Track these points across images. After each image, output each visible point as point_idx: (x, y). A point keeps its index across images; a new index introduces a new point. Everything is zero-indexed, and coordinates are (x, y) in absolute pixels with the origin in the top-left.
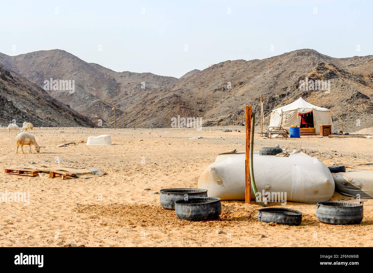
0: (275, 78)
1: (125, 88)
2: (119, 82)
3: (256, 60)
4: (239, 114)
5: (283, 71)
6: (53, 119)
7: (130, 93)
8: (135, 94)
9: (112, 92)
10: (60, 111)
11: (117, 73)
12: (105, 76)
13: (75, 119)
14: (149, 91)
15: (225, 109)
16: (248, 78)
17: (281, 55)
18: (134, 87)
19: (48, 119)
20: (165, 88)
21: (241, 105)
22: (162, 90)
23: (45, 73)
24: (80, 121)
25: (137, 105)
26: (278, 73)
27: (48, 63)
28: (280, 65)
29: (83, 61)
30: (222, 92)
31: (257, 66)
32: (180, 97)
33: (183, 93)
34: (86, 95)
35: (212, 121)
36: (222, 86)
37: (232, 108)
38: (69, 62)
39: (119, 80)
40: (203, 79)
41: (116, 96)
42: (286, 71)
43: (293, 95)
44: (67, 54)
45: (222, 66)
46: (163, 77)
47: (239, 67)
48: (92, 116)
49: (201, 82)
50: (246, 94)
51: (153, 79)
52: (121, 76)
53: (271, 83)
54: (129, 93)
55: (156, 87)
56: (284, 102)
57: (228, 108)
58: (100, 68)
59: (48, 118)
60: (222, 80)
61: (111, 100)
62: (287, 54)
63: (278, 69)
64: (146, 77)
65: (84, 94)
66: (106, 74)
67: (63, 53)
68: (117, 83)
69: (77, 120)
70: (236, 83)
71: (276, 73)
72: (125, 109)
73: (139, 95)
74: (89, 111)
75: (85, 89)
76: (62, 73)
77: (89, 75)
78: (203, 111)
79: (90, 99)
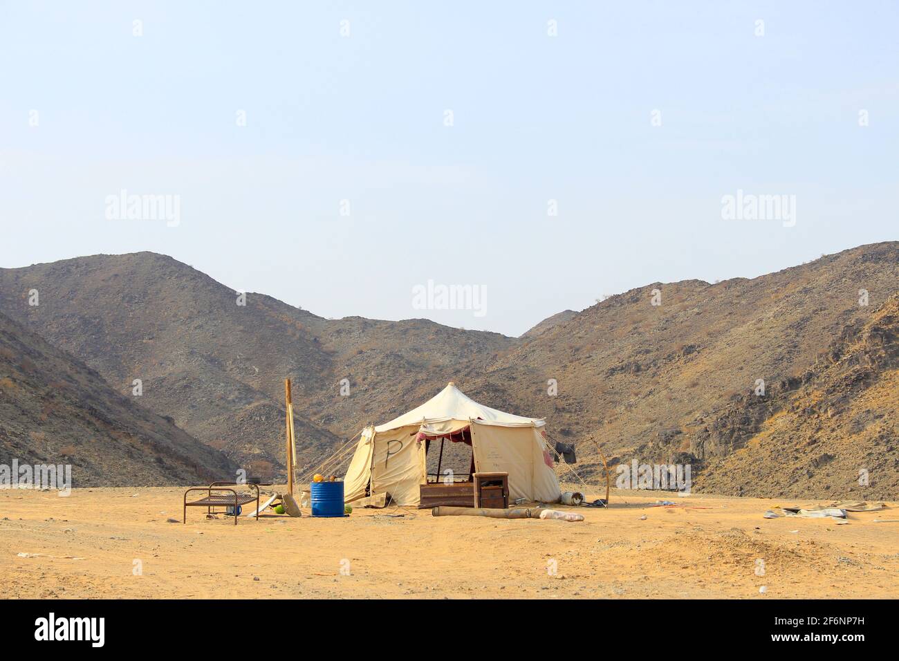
0: (793, 332)
1: (347, 366)
2: (332, 349)
3: (737, 281)
4: (667, 442)
5: (817, 310)
6: (82, 460)
7: (364, 380)
8: (376, 384)
9: (308, 379)
10: (114, 434)
11: (327, 321)
12: (290, 331)
13: (159, 461)
14: (418, 373)
15: (639, 426)
16: (709, 334)
17: (812, 264)
18: (374, 362)
19: (66, 458)
20: (468, 364)
21: (686, 414)
22: (458, 371)
23: (108, 322)
24: (176, 464)
25: (383, 417)
26: (802, 315)
27: (118, 292)
28: (806, 291)
29: (225, 288)
30: (631, 377)
31: (738, 296)
32: (504, 391)
33: (514, 379)
34: (229, 388)
35: (593, 465)
36: (633, 358)
37: (661, 424)
38: (183, 288)
39: (331, 341)
40: (580, 338)
41: (322, 389)
42: (825, 309)
43: (823, 380)
44: (175, 266)
45: (637, 300)
46: (464, 332)
47: (686, 303)
48: (244, 451)
49: (571, 347)
50: (702, 381)
51: (434, 338)
52: (339, 332)
53: (780, 346)
54: (359, 380)
55: (444, 360)
56: (797, 404)
57: (648, 425)
58: (275, 307)
59: (64, 456)
60: (631, 341)
61: (305, 402)
62: (828, 260)
63: (800, 303)
64: (412, 331)
65: (222, 384)
66: (293, 325)
67: (166, 264)
68: (324, 352)
69: (168, 461)
70: (675, 348)
71: (796, 316)
72: (347, 427)
73: (389, 386)
74: (236, 436)
75: (228, 369)
76: (158, 323)
77: (242, 328)
78: (574, 432)
79: (241, 399)
